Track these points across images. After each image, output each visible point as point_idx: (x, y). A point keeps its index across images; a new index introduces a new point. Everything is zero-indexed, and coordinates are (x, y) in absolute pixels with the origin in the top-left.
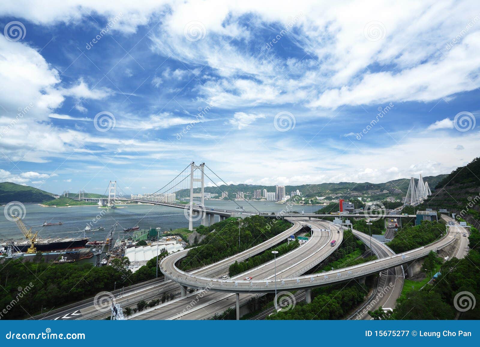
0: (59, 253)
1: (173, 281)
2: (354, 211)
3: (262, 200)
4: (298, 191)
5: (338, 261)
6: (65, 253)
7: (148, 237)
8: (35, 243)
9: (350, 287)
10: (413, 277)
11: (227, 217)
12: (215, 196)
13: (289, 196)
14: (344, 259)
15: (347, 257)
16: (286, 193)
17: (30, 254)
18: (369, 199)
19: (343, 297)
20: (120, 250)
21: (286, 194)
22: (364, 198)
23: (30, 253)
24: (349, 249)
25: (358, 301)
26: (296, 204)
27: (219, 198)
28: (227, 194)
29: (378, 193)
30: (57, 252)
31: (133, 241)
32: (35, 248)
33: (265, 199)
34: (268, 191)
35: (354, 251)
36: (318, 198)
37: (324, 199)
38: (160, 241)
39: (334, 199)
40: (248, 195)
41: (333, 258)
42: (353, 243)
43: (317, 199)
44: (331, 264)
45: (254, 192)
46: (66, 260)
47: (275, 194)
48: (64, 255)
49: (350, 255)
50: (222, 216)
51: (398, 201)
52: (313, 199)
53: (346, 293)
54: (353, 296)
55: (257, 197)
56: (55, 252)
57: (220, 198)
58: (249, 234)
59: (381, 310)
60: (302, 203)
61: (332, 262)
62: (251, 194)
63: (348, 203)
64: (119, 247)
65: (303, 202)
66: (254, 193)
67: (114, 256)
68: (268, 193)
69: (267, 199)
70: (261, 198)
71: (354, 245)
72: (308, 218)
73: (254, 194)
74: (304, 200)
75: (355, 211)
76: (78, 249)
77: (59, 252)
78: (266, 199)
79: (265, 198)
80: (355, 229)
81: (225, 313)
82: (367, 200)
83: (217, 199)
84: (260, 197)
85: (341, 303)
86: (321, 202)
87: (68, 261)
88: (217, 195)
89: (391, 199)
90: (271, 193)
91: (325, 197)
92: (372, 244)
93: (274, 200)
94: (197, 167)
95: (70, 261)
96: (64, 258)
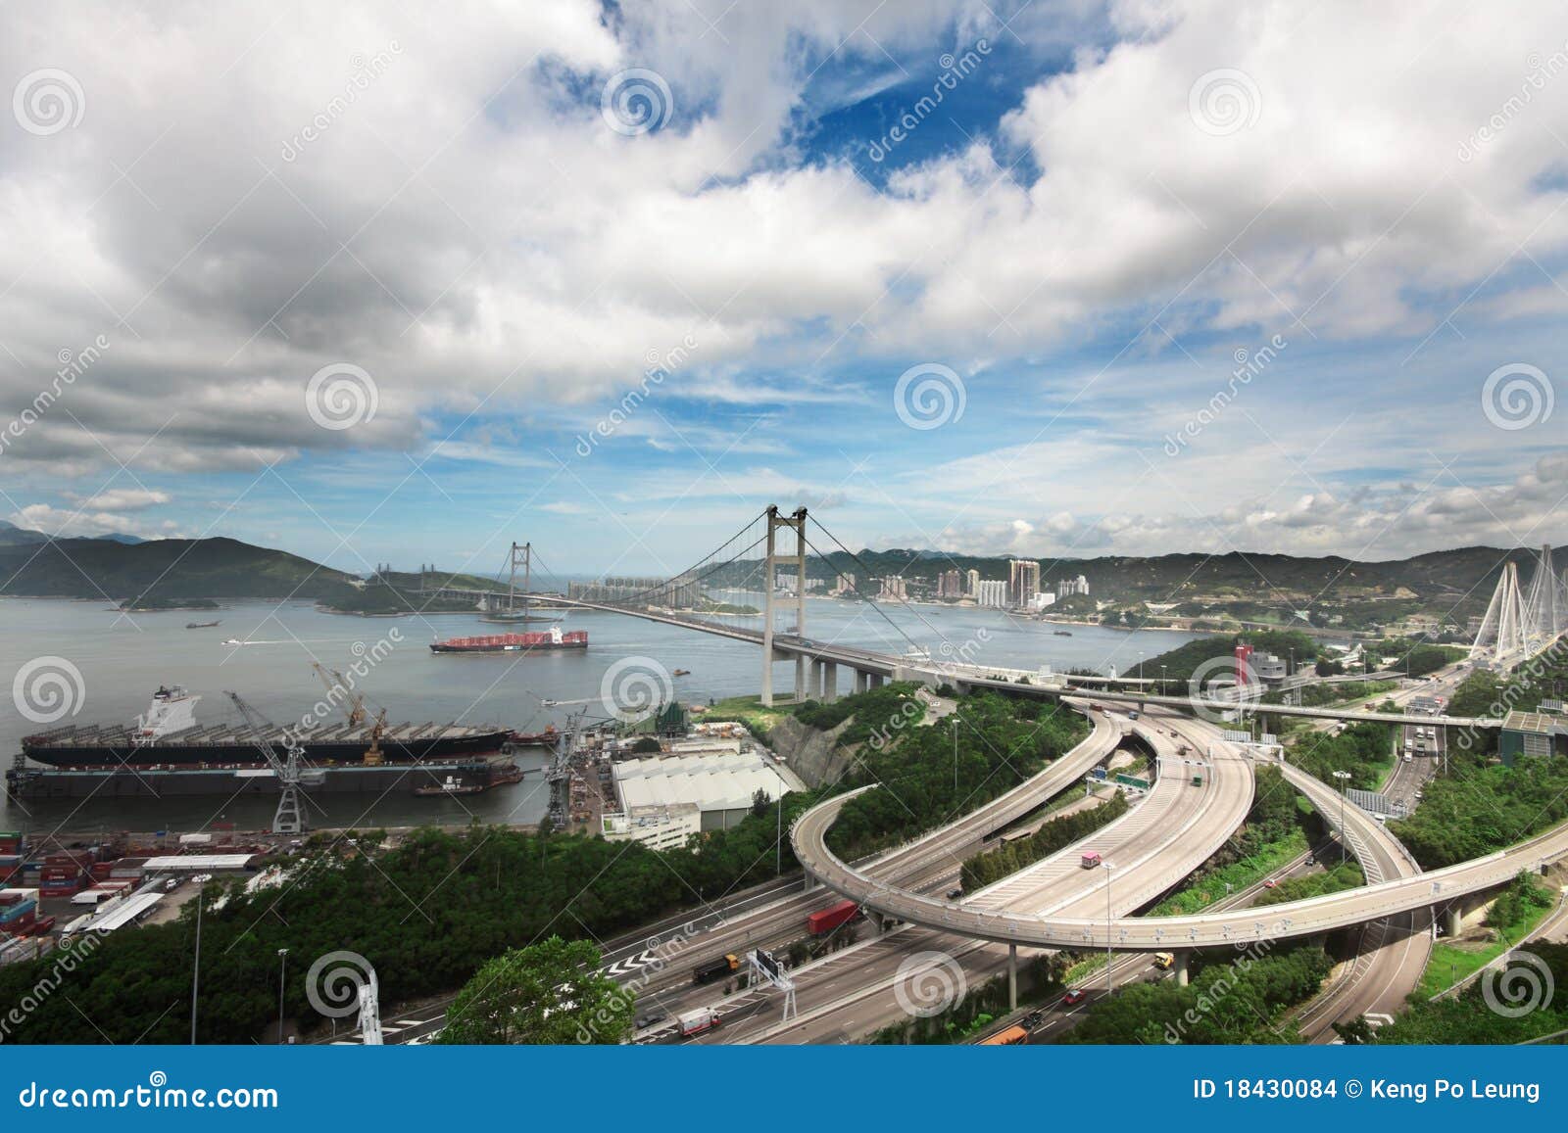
0: (440, 768)
1: (831, 887)
2: (1283, 682)
3: (962, 604)
4: (1082, 578)
5: (1242, 865)
6: (455, 767)
7: (657, 726)
8: (380, 738)
9: (1286, 955)
10: (1460, 935)
11: (878, 675)
12: (814, 585)
13: (1053, 595)
14: (1259, 858)
15: (1267, 852)
16: (1042, 584)
17: (372, 766)
18: (1339, 619)
19: (1271, 981)
20: (590, 763)
21: (1043, 590)
22: (1320, 614)
23: (370, 764)
24: (1273, 829)
25: (1304, 989)
26: (1076, 622)
27: (827, 594)
28: (853, 582)
29: (1374, 600)
30: (435, 765)
31: (618, 735)
32: (382, 752)
33: (973, 600)
34: (983, 577)
35: (1289, 833)
36: (1150, 606)
37: (1174, 610)
38: (690, 739)
39: (1208, 612)
40: (918, 587)
41: (1227, 855)
42: (1287, 813)
43: (1146, 610)
44: (1224, 873)
45: (937, 577)
46: (458, 787)
47: (1004, 587)
48: (455, 774)
49: (1276, 846)
50: (862, 672)
51: (1449, 632)
52: (1133, 609)
53: (1278, 972)
54: (1295, 980)
55: (948, 595)
56: (431, 763)
57: (831, 592)
58: (982, 763)
59: (1361, 1019)
60: (1095, 620)
61: (1226, 868)
62: (928, 582)
63: (1267, 658)
64: (586, 753)
65: (1101, 617)
66: (937, 579)
67: (580, 779)
68: (982, 582)
69: (980, 601)
70: (959, 596)
71: (1288, 818)
72: (1135, 706)
73: (937, 584)
74: (1104, 612)
75: (1290, 683)
76: (484, 757)
77: (441, 764)
78: (976, 601)
79: (973, 596)
80: (1292, 763)
81: (986, 985)
82: (1332, 621)
83: (821, 597)
84: (957, 595)
85: (1265, 993)
86: (1165, 618)
87: (464, 789)
88: (821, 582)
89: (1423, 621)
90: (993, 582)
91: (1174, 606)
92: (1345, 824)
93: (1003, 604)
94: (787, 522)
95: (469, 789)
96: (454, 782)
